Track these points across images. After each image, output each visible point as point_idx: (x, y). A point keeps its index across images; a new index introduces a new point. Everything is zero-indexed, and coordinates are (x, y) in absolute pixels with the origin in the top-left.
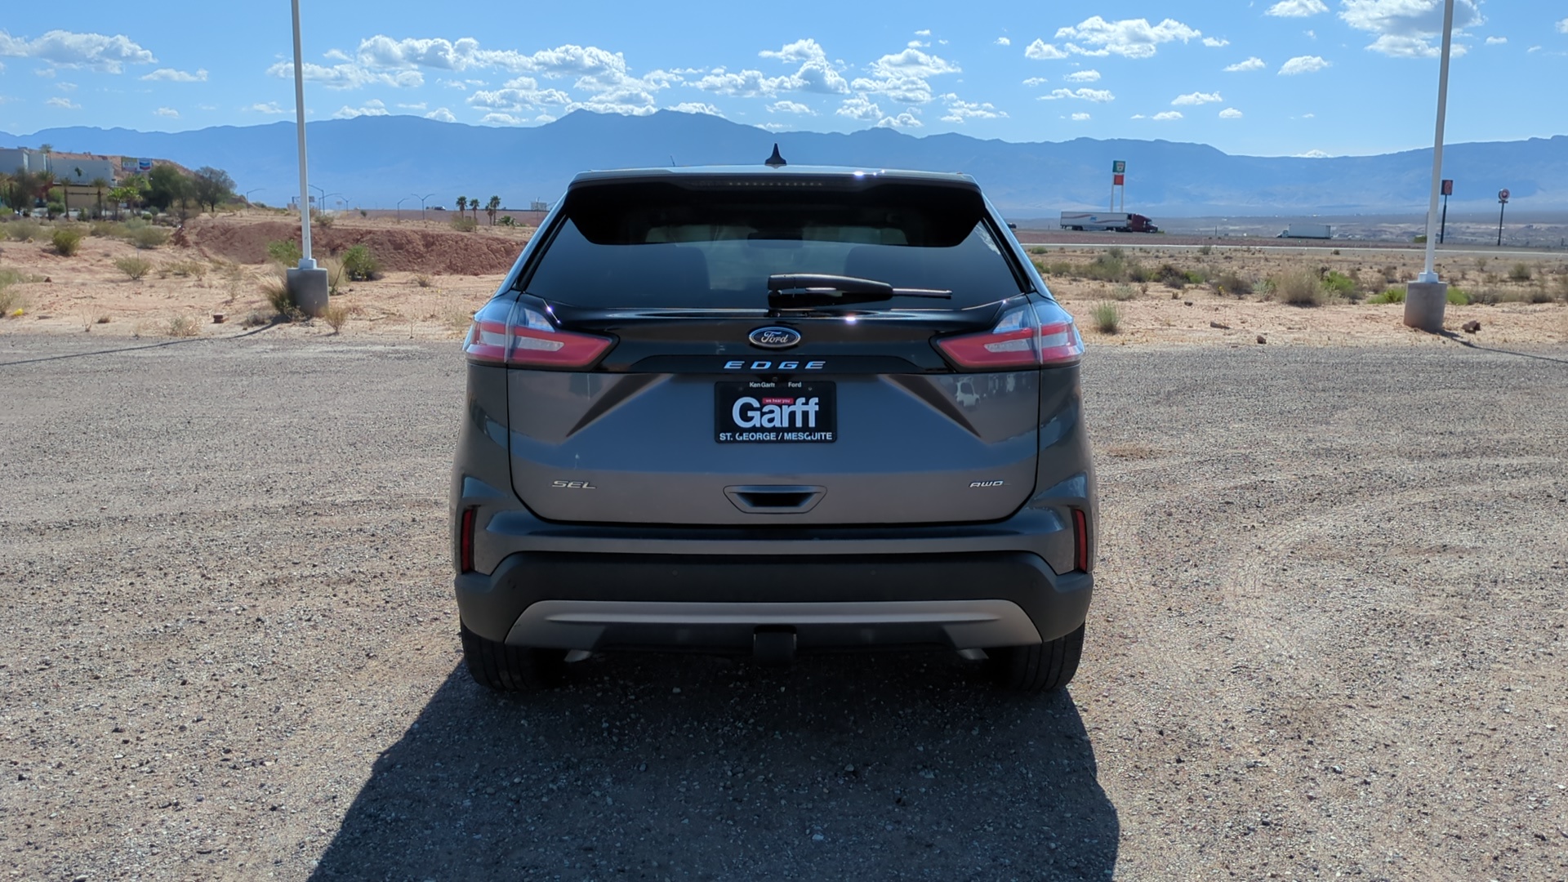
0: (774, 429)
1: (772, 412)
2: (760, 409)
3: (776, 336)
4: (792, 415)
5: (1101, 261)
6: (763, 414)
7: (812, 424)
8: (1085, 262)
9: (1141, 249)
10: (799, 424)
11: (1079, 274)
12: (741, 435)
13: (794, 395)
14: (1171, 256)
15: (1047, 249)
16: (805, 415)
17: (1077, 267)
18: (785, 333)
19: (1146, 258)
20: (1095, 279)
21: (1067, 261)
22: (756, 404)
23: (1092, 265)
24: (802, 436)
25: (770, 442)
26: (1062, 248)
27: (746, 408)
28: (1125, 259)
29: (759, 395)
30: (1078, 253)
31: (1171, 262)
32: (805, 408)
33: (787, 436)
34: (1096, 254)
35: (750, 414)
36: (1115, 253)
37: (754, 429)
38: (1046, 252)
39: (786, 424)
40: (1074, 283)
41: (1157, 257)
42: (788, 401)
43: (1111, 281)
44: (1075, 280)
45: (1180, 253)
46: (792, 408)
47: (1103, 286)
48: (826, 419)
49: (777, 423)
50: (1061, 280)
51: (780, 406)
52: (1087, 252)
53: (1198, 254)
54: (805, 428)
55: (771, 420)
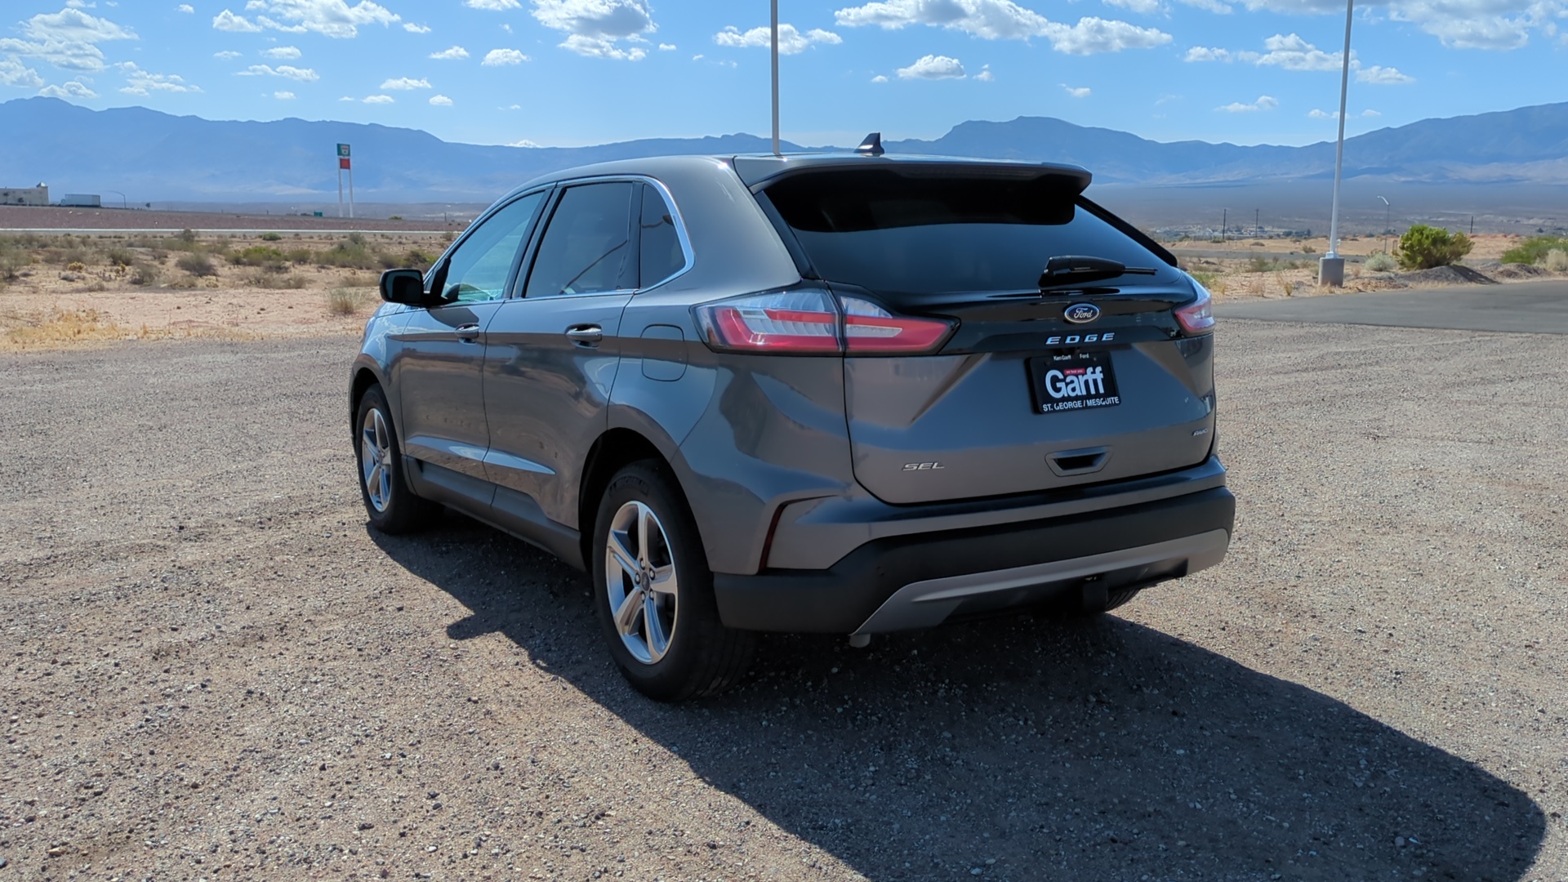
0: (1077, 398)
1: (1072, 382)
2: (1064, 380)
3: (1084, 312)
4: (1086, 382)
5: (342, 247)
6: (1067, 384)
7: (1102, 391)
8: (325, 248)
9: (383, 236)
10: (1093, 391)
11: (325, 262)
12: (1057, 405)
13: (1084, 365)
14: (415, 243)
15: (281, 236)
16: (1095, 381)
17: (318, 254)
18: (1090, 309)
19: (389, 244)
20: (344, 266)
21: (305, 247)
22: (1061, 376)
23: (333, 252)
24: (1099, 402)
25: (1079, 409)
26: (297, 235)
27: (1055, 380)
28: (367, 246)
29: (1061, 367)
30: (316, 239)
31: (415, 248)
32: (1094, 376)
33: (1090, 403)
34: (335, 240)
35: (1059, 385)
36: (356, 239)
37: (1064, 399)
38: (280, 239)
39: (1084, 393)
40: (323, 271)
41: (400, 243)
42: (1080, 371)
43: (361, 268)
44: (323, 268)
45: (423, 239)
46: (1085, 377)
47: (354, 273)
48: (1111, 387)
49: (1078, 392)
50: (306, 267)
51: (1077, 375)
52: (326, 238)
53: (442, 240)
54: (1098, 395)
55: (1074, 390)
